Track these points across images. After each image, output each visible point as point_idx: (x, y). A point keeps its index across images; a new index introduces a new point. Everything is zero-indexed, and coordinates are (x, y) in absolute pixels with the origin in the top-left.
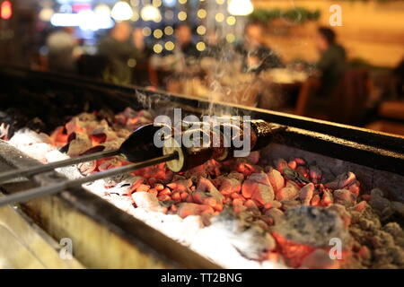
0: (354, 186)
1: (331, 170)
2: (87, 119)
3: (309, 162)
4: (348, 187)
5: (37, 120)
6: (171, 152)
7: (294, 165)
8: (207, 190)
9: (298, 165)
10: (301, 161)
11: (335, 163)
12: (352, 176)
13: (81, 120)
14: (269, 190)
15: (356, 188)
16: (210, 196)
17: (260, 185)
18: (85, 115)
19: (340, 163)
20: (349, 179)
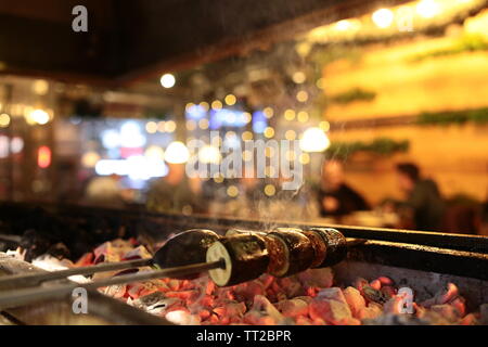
0: (457, 301)
1: (425, 288)
2: (121, 246)
3: (397, 280)
4: (448, 302)
5: (60, 246)
6: (215, 259)
7: (377, 285)
8: (263, 308)
9: (383, 285)
10: (386, 280)
11: (431, 279)
12: (453, 288)
13: (114, 246)
14: (344, 308)
15: (460, 303)
16: (266, 315)
17: (332, 302)
18: (119, 242)
19: (436, 276)
20: (450, 292)
